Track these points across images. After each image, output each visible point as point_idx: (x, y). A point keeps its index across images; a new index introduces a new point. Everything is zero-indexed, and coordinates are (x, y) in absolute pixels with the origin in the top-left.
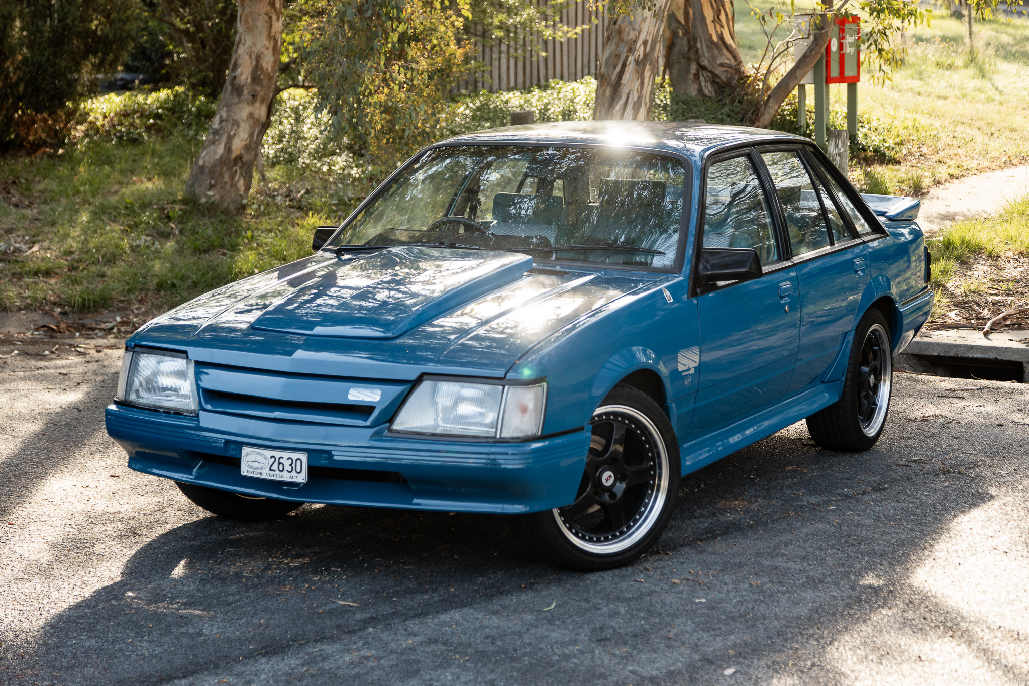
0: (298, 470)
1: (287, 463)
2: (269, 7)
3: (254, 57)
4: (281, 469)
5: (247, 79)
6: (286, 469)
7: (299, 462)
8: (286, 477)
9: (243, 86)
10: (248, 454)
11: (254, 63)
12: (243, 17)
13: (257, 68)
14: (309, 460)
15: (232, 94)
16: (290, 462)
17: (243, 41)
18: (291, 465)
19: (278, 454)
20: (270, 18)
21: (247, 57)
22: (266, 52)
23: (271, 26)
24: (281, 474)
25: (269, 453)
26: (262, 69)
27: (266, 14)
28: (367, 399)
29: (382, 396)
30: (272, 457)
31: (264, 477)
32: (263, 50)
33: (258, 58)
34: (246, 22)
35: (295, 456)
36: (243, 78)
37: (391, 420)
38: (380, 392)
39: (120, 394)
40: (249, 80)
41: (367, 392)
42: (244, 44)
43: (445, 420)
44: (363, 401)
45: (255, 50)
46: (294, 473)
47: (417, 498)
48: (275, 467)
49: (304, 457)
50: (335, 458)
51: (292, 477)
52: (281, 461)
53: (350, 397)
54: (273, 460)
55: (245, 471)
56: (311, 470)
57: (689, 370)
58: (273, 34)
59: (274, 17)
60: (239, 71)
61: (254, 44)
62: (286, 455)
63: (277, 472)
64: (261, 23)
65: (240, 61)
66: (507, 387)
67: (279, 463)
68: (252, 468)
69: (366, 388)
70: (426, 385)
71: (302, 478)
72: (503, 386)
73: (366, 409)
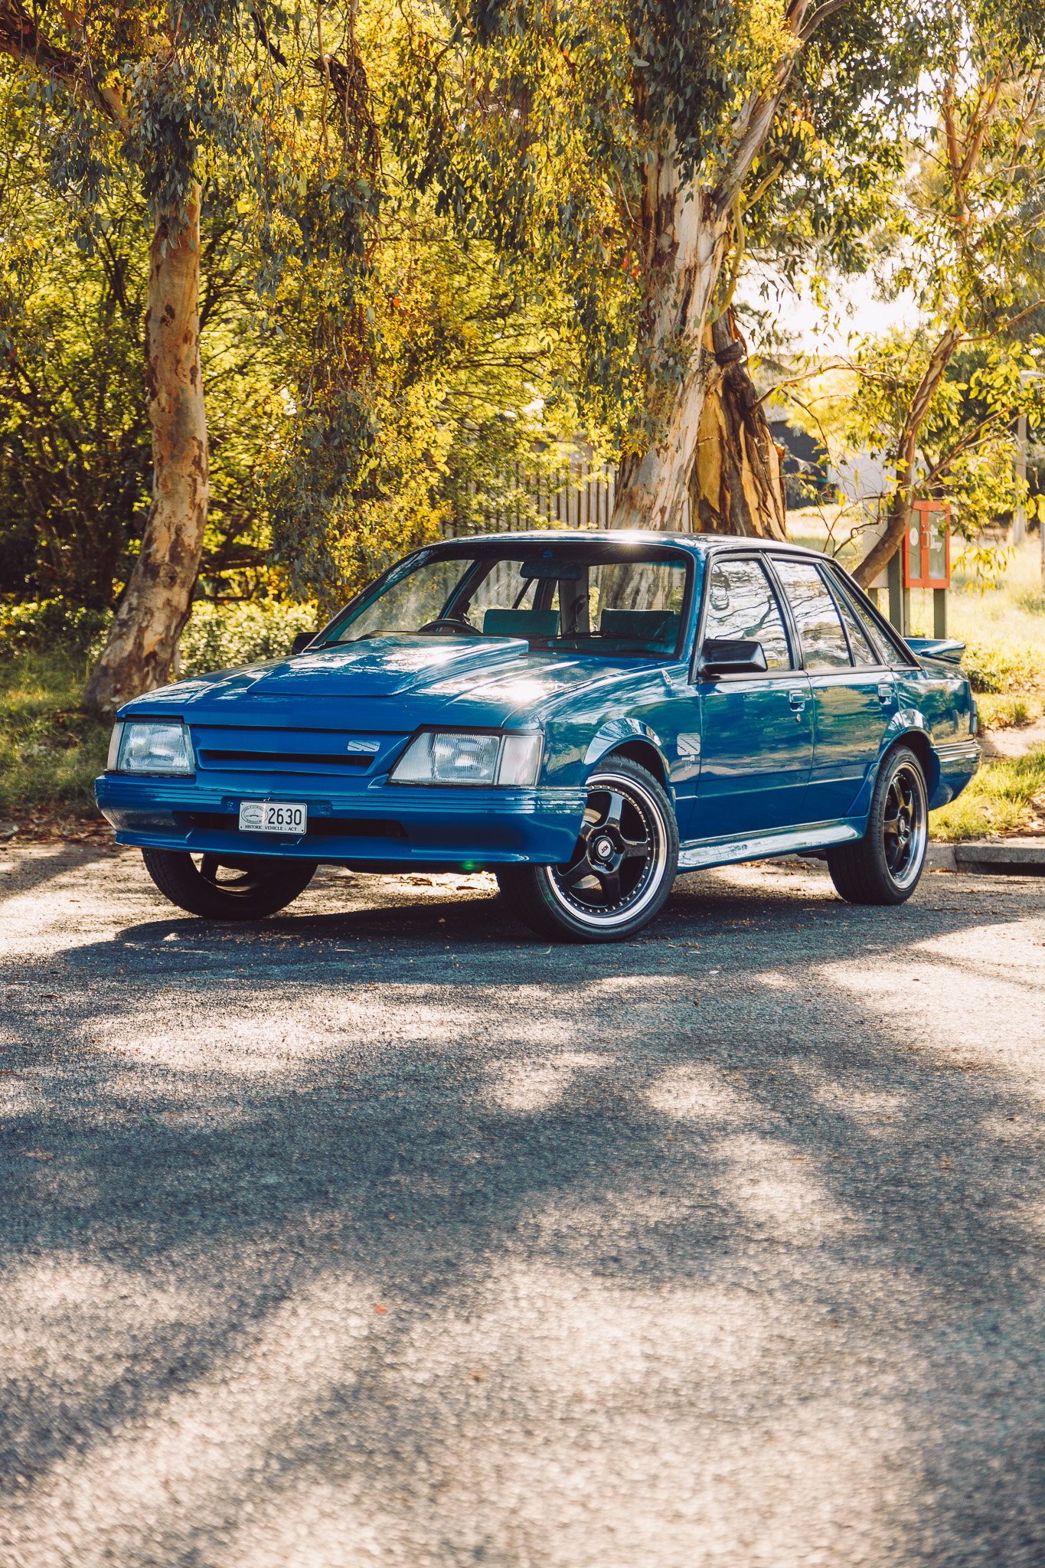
0: (297, 822)
1: (286, 815)
2: (192, 469)
3: (173, 530)
4: (280, 821)
5: (164, 557)
6: (284, 821)
7: (298, 814)
8: (285, 829)
9: (159, 566)
10: (246, 809)
11: (173, 537)
12: (160, 479)
13: (177, 545)
14: (309, 811)
15: (145, 575)
16: (289, 813)
17: (159, 510)
18: (290, 817)
19: (277, 806)
20: (195, 480)
21: (164, 530)
22: (188, 523)
23: (195, 492)
24: (280, 826)
25: (265, 806)
26: (183, 544)
27: (190, 476)
28: (366, 750)
30: (272, 809)
31: (263, 829)
32: (185, 521)
33: (179, 530)
34: (165, 486)
35: (294, 807)
36: (159, 556)
37: (391, 771)
38: (379, 744)
39: (111, 764)
40: (167, 558)
41: (367, 744)
42: (161, 514)
43: (443, 771)
45: (175, 521)
46: (293, 825)
47: (415, 849)
48: (274, 819)
49: (303, 808)
50: (335, 808)
51: (290, 829)
52: (280, 813)
53: (349, 748)
54: (272, 812)
55: (243, 825)
56: (310, 820)
57: (690, 756)
58: (197, 501)
59: (200, 480)
60: (155, 546)
61: (174, 513)
62: (285, 806)
63: (276, 825)
64: (183, 488)
65: (156, 535)
66: (503, 737)
67: (278, 816)
68: (250, 822)
69: (365, 740)
70: (425, 737)
71: (301, 829)
72: (500, 736)
73: (365, 760)
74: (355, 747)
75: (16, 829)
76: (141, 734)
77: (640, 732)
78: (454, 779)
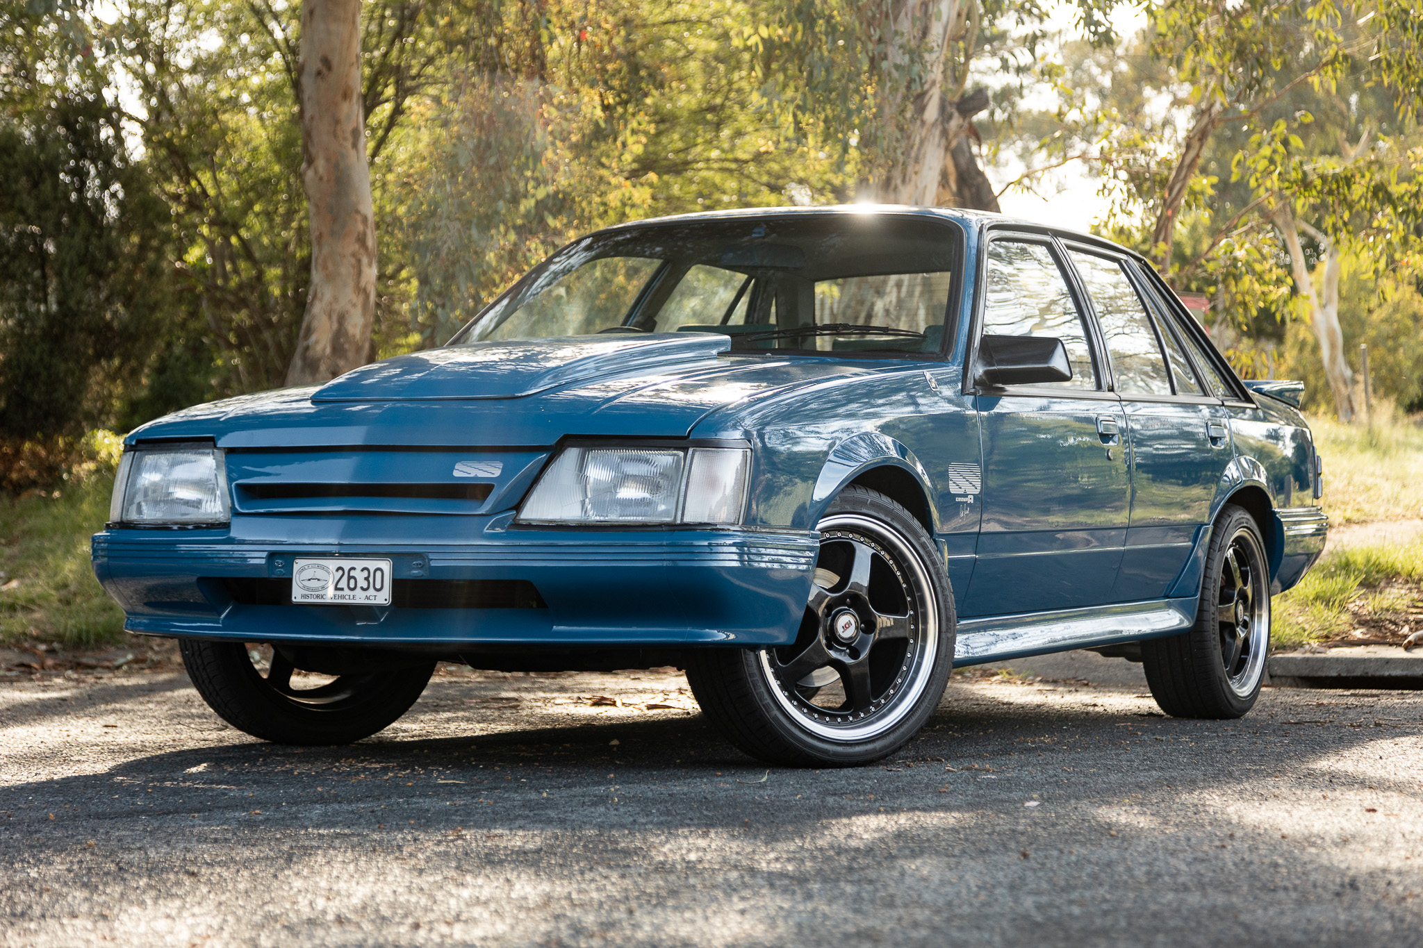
0: (378, 586)
1: (360, 576)
2: (357, 247)
3: (335, 318)
4: (352, 586)
5: (324, 349)
6: (359, 585)
7: (379, 574)
8: (360, 598)
9: (319, 360)
10: (302, 570)
11: (335, 326)
12: (320, 261)
13: (339, 335)
14: (395, 569)
15: (303, 371)
16: (365, 574)
17: (319, 295)
18: (367, 579)
19: (346, 564)
20: (359, 261)
21: (324, 318)
22: (352, 310)
23: (359, 273)
24: (352, 593)
25: (332, 564)
26: (346, 334)
27: (354, 255)
28: (481, 474)
29: (503, 470)
30: (340, 568)
31: (327, 600)
32: (349, 307)
33: (342, 319)
34: (325, 268)
35: (372, 564)
36: (319, 348)
37: (518, 507)
38: (501, 465)
39: (115, 515)
40: (328, 351)
41: (482, 466)
42: (321, 300)
43: (597, 505)
44: (476, 478)
45: (337, 307)
46: (371, 592)
47: (558, 625)
48: (343, 584)
49: (386, 566)
50: (433, 564)
51: (368, 598)
52: (352, 573)
53: (456, 474)
54: (340, 572)
55: (298, 596)
56: (397, 584)
57: (965, 495)
58: (363, 284)
59: (365, 260)
60: (313, 338)
61: (336, 299)
62: (359, 564)
63: (347, 592)
64: (346, 269)
65: (315, 324)
66: (691, 451)
67: (350, 578)
68: (309, 589)
69: (480, 461)
70: (571, 456)
71: (383, 597)
72: (685, 449)
73: (480, 490)
74: (466, 471)
75: (130, 657)
76: (156, 468)
77: (894, 453)
78: (614, 517)
